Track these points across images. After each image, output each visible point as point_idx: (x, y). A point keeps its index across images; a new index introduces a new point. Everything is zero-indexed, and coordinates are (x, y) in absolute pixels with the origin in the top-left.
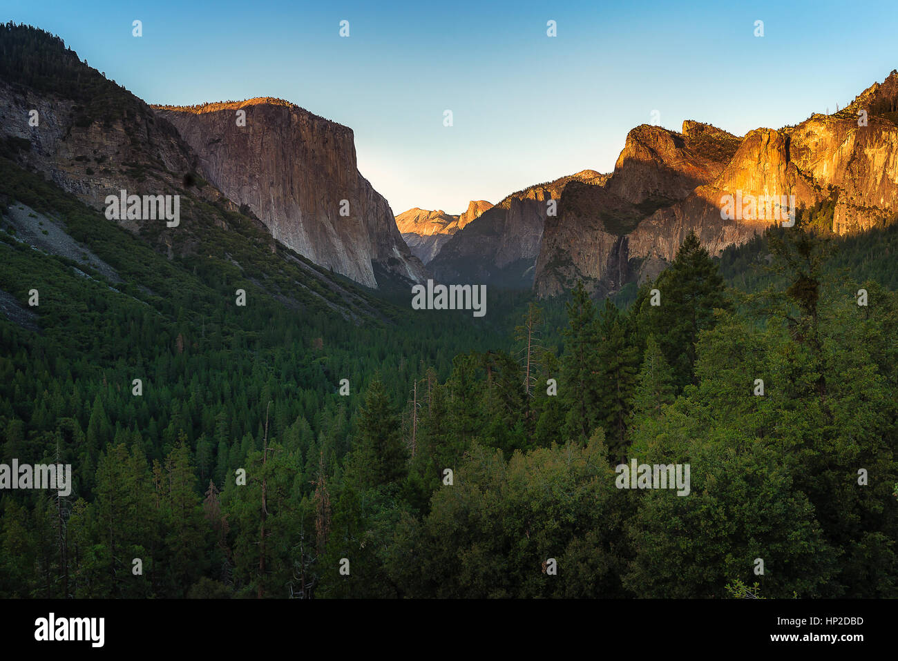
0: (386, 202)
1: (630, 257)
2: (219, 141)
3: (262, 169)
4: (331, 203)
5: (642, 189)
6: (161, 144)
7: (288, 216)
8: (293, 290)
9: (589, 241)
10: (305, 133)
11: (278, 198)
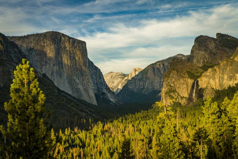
0: (99, 70)
1: (199, 88)
2: (33, 49)
5: (202, 61)
7: (61, 77)
9: (183, 82)
10: (67, 45)
11: (57, 70)
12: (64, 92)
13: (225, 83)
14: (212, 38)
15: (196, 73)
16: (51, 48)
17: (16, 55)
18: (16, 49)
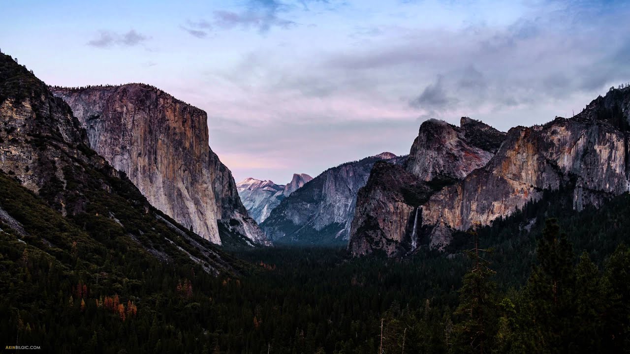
0: (229, 173)
1: (423, 224)
2: (98, 117)
3: (132, 142)
4: (186, 172)
5: (431, 169)
6: (60, 119)
7: (151, 182)
8: (163, 245)
9: (392, 210)
10: (169, 114)
11: (144, 166)
12: (160, 213)
13: (472, 219)
14: (452, 126)
15: (419, 193)
16: (135, 119)
17: (69, 128)
18: (69, 115)
